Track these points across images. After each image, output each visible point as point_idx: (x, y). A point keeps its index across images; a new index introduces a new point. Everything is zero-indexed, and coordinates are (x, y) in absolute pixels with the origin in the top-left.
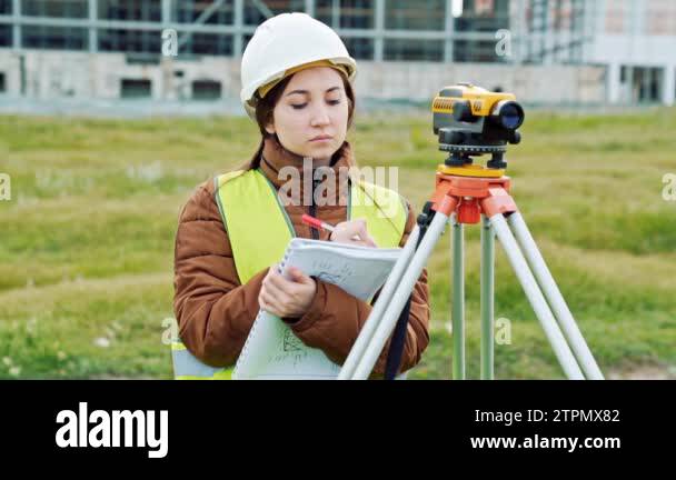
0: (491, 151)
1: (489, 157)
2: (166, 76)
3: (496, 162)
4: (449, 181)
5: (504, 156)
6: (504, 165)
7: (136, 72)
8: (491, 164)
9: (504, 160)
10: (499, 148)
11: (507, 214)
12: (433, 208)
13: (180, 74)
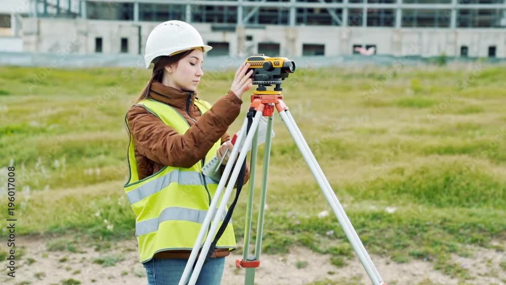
0: (275, 83)
1: (274, 86)
2: (239, 39)
3: (278, 88)
4: (259, 97)
5: (281, 85)
6: (281, 90)
7: (218, 37)
8: (276, 89)
9: (281, 87)
10: (278, 82)
11: (286, 111)
12: (255, 109)
13: (249, 38)
